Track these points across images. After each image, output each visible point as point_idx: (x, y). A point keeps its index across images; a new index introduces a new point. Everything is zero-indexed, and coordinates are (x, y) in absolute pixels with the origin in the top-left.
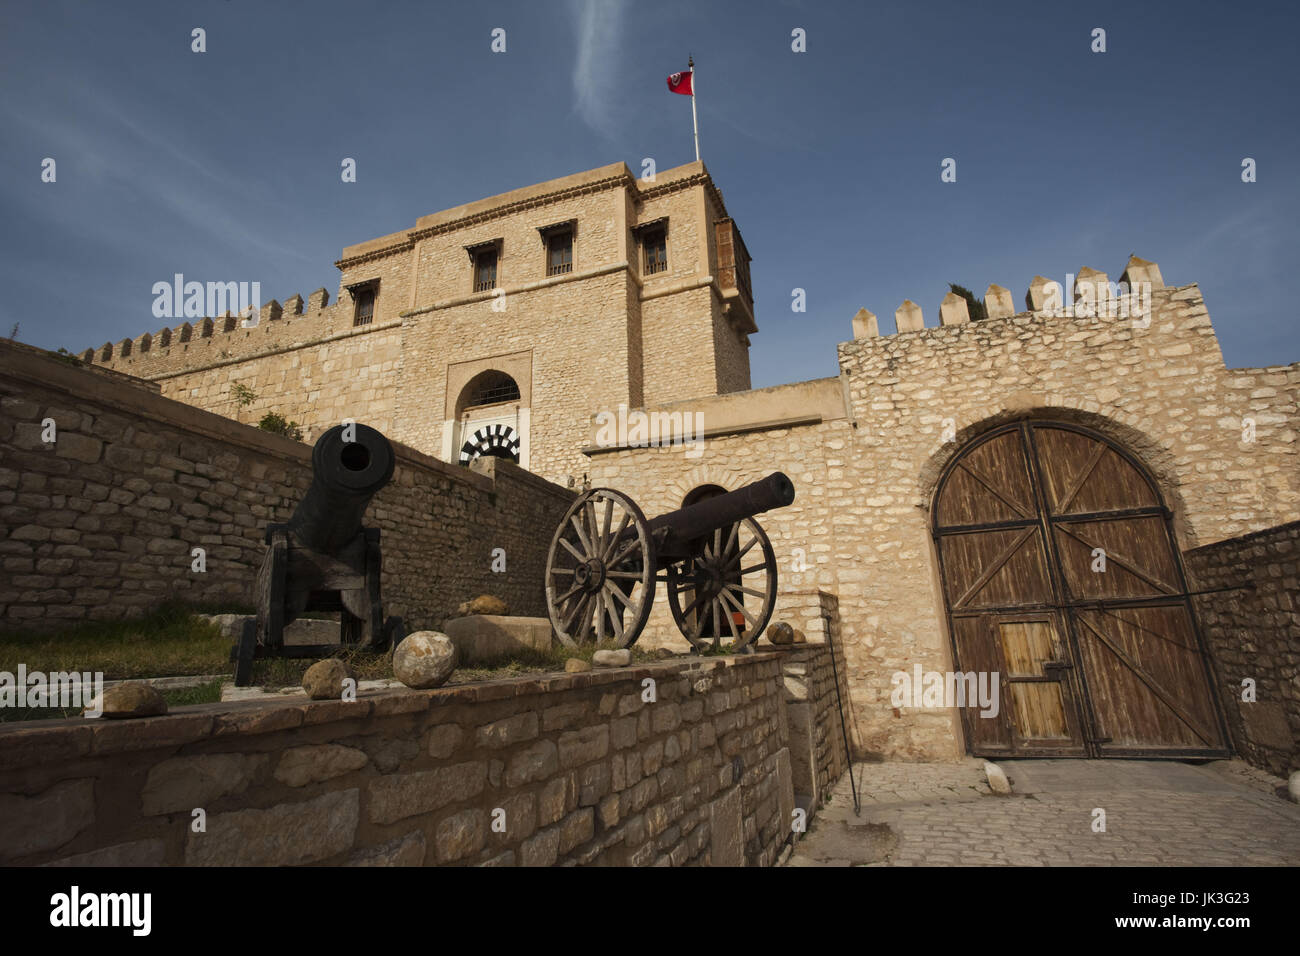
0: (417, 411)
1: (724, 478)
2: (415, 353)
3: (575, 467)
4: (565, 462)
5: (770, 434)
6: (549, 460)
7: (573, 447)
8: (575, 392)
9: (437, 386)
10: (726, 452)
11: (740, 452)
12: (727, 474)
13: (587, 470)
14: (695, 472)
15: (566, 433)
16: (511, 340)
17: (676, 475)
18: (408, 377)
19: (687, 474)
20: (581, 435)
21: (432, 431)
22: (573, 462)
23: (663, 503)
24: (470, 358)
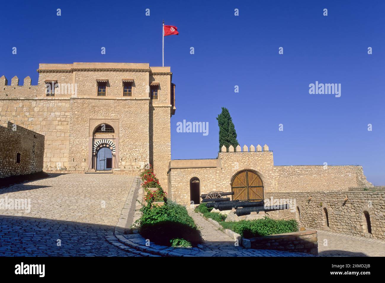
0: (78, 133)
1: (198, 176)
2: (76, 112)
3: (133, 156)
4: (130, 154)
5: (207, 168)
6: (125, 153)
7: (132, 150)
8: (133, 134)
9: (86, 125)
10: (199, 171)
11: (201, 171)
12: (199, 175)
13: (136, 157)
14: (193, 174)
15: (130, 146)
16: (112, 115)
17: (189, 174)
18: (74, 120)
19: (191, 174)
20: (135, 147)
21: (84, 140)
22: (132, 155)
23: (186, 180)
24: (97, 118)
